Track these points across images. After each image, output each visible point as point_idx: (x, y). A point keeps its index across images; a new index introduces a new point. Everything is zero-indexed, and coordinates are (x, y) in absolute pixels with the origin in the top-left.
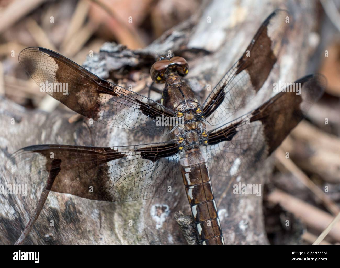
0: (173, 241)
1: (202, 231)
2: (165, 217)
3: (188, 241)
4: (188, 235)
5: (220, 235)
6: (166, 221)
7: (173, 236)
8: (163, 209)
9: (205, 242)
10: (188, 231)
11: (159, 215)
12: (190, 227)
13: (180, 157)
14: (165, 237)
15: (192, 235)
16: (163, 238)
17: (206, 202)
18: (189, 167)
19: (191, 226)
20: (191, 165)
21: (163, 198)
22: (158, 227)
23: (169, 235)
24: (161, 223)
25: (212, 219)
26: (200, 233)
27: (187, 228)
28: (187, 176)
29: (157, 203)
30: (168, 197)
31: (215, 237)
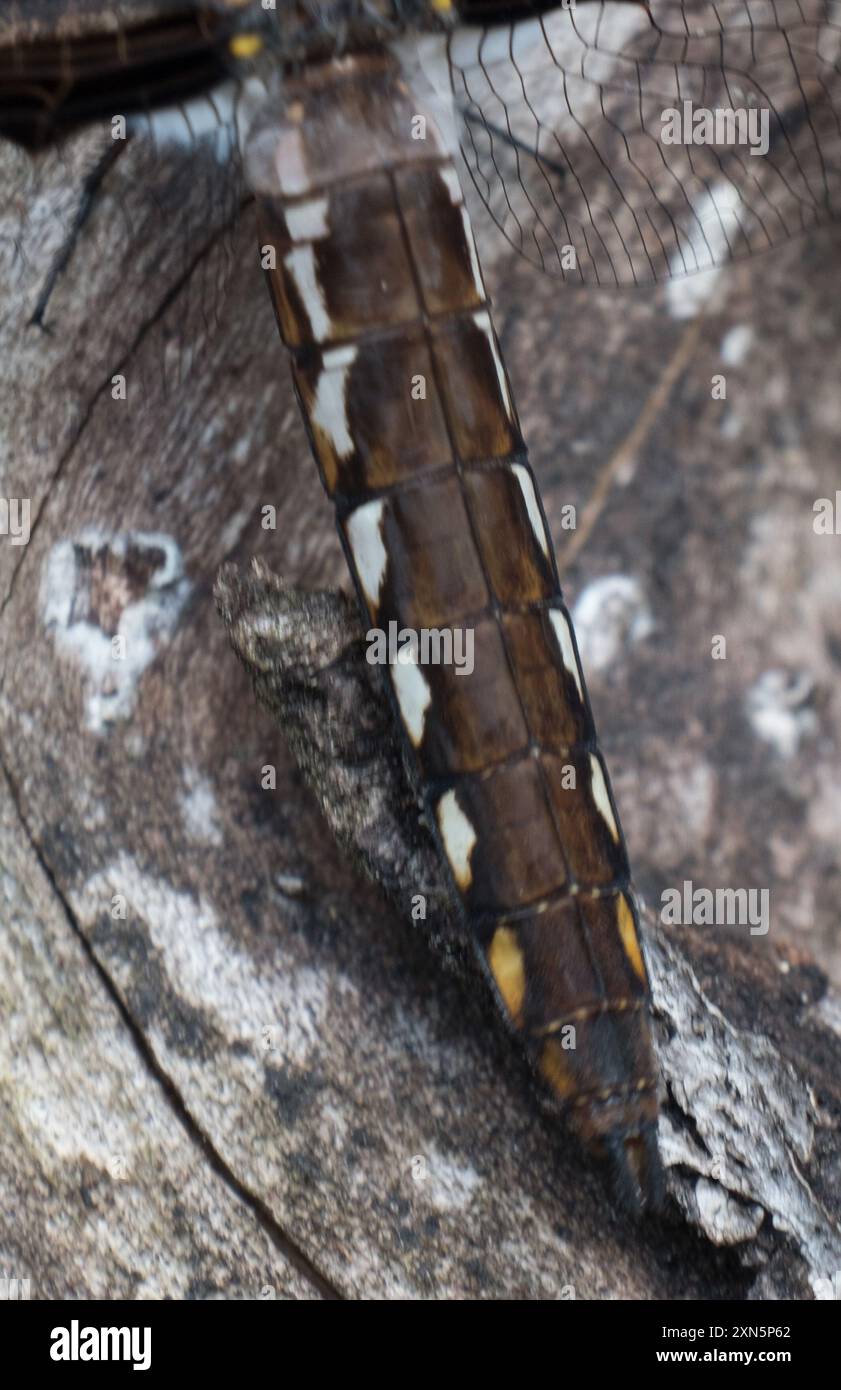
0: (216, 823)
1: (429, 714)
2: (153, 633)
3: (326, 802)
4: (324, 756)
5: (571, 738)
6: (157, 666)
7: (219, 788)
8: (139, 569)
9: (457, 798)
10: (324, 720)
11: (105, 620)
12: (338, 683)
13: (244, 126)
14: (158, 796)
15: (360, 749)
16: (143, 805)
17: (450, 472)
18: (314, 193)
19: (347, 675)
20: (326, 176)
21: (132, 479)
22: (98, 712)
23: (190, 776)
24: (125, 684)
25: (509, 606)
26: (416, 727)
27: (320, 696)
28: (303, 266)
29: (88, 523)
30: (178, 476)
31: (536, 752)
